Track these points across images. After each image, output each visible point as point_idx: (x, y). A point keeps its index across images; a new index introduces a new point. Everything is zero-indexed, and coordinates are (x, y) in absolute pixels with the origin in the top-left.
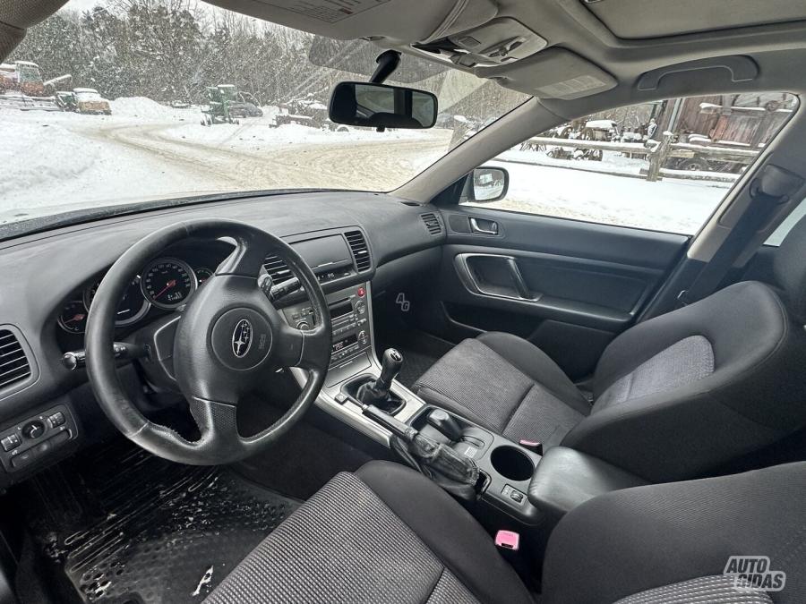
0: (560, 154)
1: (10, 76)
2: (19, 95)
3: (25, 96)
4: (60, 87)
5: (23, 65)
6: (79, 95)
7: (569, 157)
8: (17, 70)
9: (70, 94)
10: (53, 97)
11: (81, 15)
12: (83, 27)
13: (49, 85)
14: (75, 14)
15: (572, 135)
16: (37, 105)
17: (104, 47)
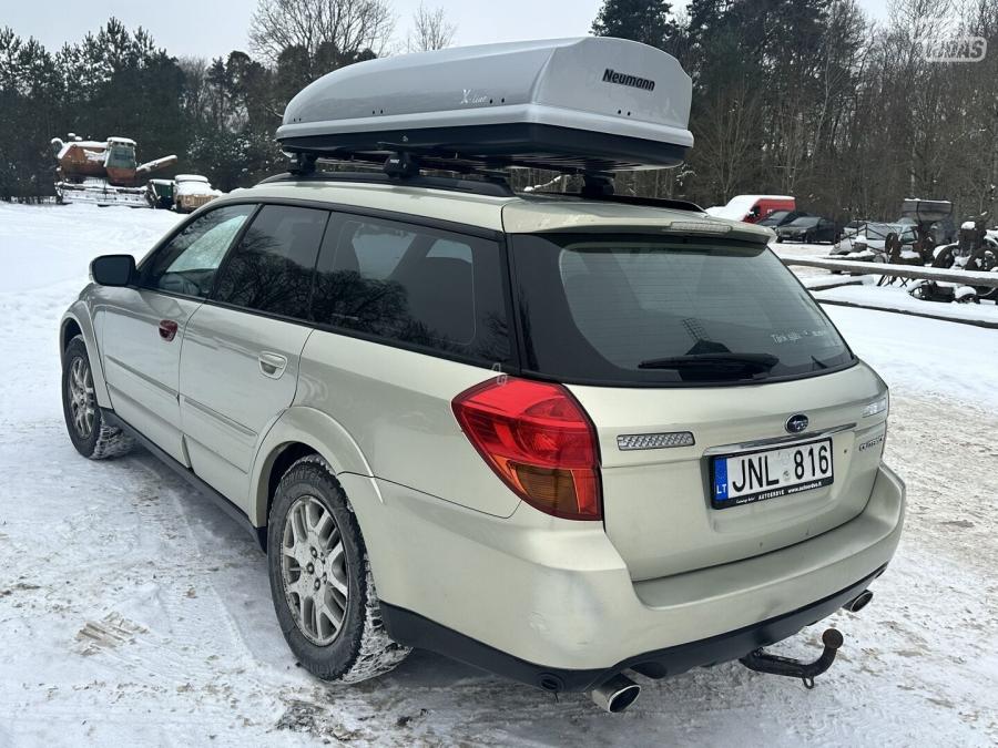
0: (932, 293)
1: (94, 157)
2: (100, 184)
3: (108, 186)
4: (159, 172)
5: (116, 143)
6: (181, 185)
7: (947, 296)
8: (108, 150)
9: (168, 182)
10: (145, 188)
11: (209, 64)
12: (207, 80)
13: (144, 170)
14: (201, 64)
15: (959, 260)
16: (121, 198)
17: (232, 110)
